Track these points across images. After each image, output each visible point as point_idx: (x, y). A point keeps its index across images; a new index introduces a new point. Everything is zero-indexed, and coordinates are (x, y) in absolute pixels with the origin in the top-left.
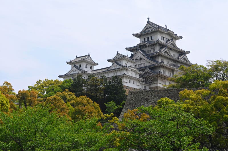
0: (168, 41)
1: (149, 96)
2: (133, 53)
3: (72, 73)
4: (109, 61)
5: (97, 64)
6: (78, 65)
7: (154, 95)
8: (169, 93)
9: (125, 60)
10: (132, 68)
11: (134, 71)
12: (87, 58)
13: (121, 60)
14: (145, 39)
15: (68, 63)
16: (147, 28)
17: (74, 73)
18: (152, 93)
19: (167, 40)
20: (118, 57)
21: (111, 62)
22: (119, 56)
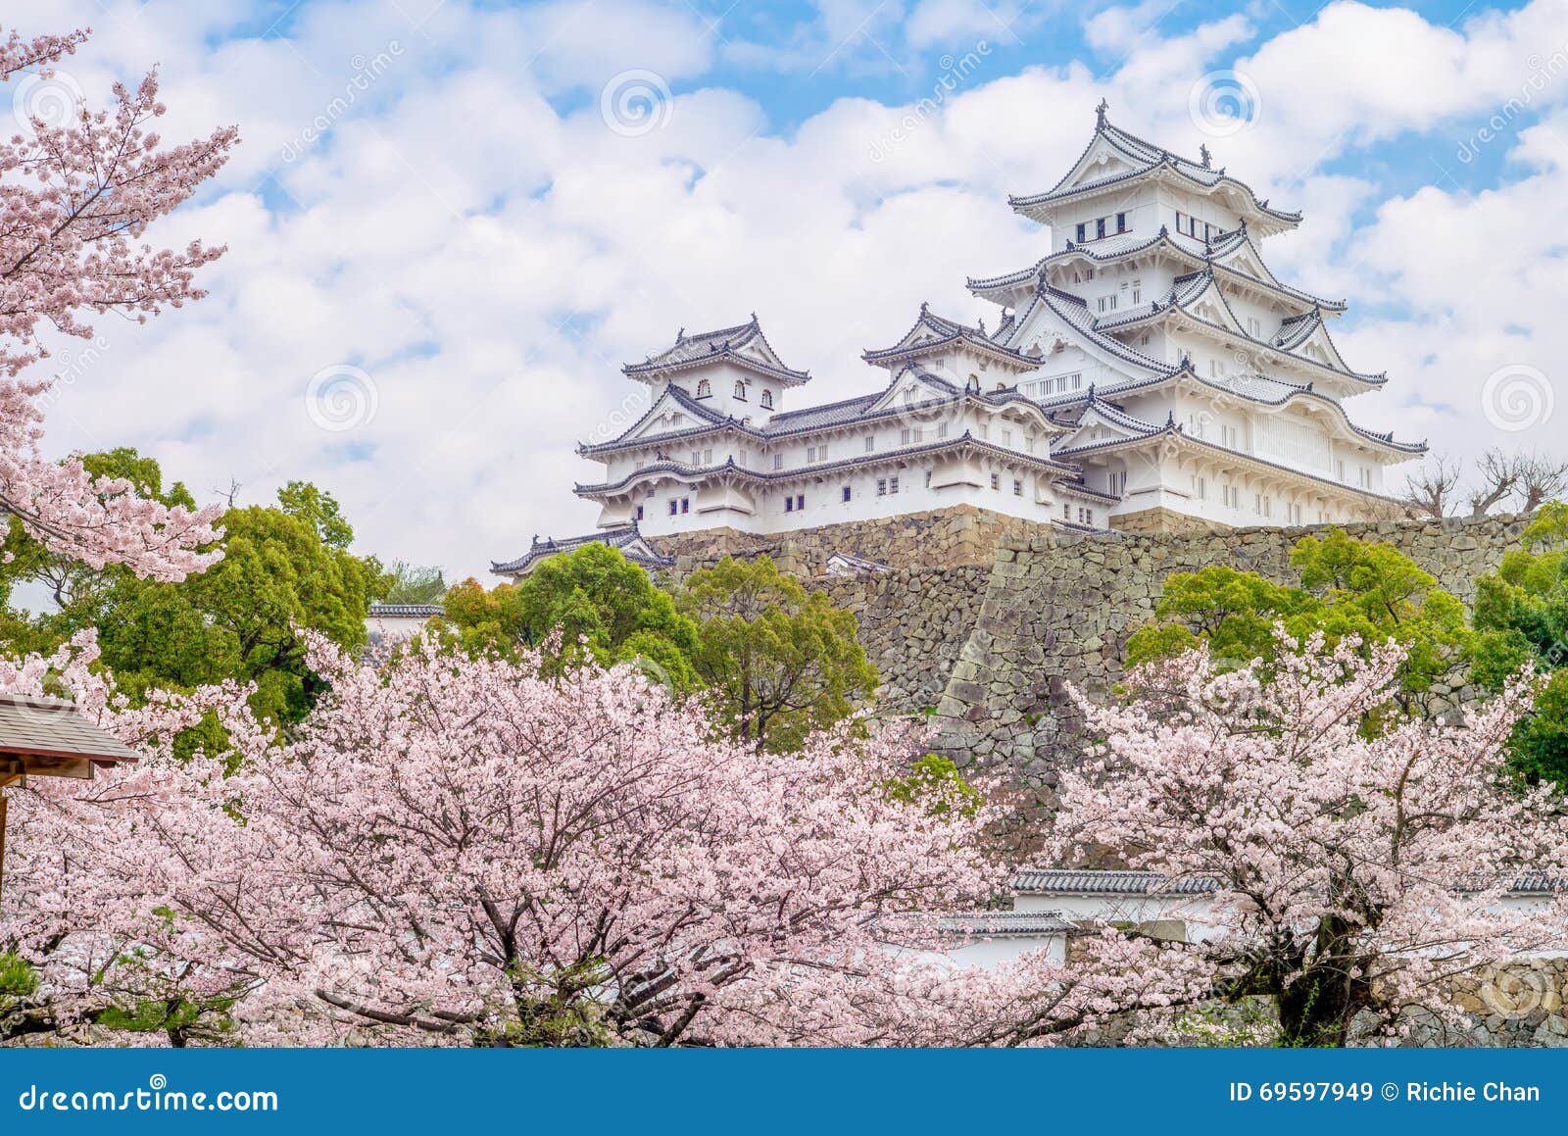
0: (1217, 240)
1: (1116, 572)
2: (1010, 312)
3: (658, 430)
4: (871, 357)
5: (804, 378)
6: (690, 385)
7: (1146, 562)
8: (1234, 553)
9: (968, 353)
10: (1008, 406)
11: (1020, 420)
12: (741, 345)
13: (945, 352)
14: (1081, 229)
15: (630, 371)
16: (1097, 166)
17: (671, 429)
18: (1138, 552)
19: (1213, 234)
20: (928, 337)
21: (885, 365)
22: (931, 333)
